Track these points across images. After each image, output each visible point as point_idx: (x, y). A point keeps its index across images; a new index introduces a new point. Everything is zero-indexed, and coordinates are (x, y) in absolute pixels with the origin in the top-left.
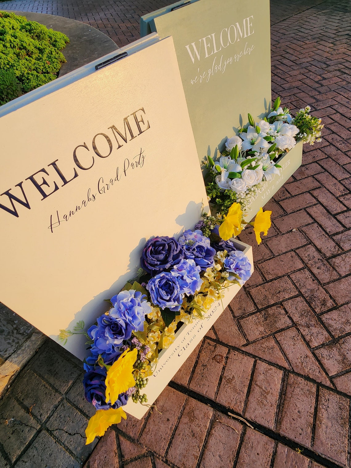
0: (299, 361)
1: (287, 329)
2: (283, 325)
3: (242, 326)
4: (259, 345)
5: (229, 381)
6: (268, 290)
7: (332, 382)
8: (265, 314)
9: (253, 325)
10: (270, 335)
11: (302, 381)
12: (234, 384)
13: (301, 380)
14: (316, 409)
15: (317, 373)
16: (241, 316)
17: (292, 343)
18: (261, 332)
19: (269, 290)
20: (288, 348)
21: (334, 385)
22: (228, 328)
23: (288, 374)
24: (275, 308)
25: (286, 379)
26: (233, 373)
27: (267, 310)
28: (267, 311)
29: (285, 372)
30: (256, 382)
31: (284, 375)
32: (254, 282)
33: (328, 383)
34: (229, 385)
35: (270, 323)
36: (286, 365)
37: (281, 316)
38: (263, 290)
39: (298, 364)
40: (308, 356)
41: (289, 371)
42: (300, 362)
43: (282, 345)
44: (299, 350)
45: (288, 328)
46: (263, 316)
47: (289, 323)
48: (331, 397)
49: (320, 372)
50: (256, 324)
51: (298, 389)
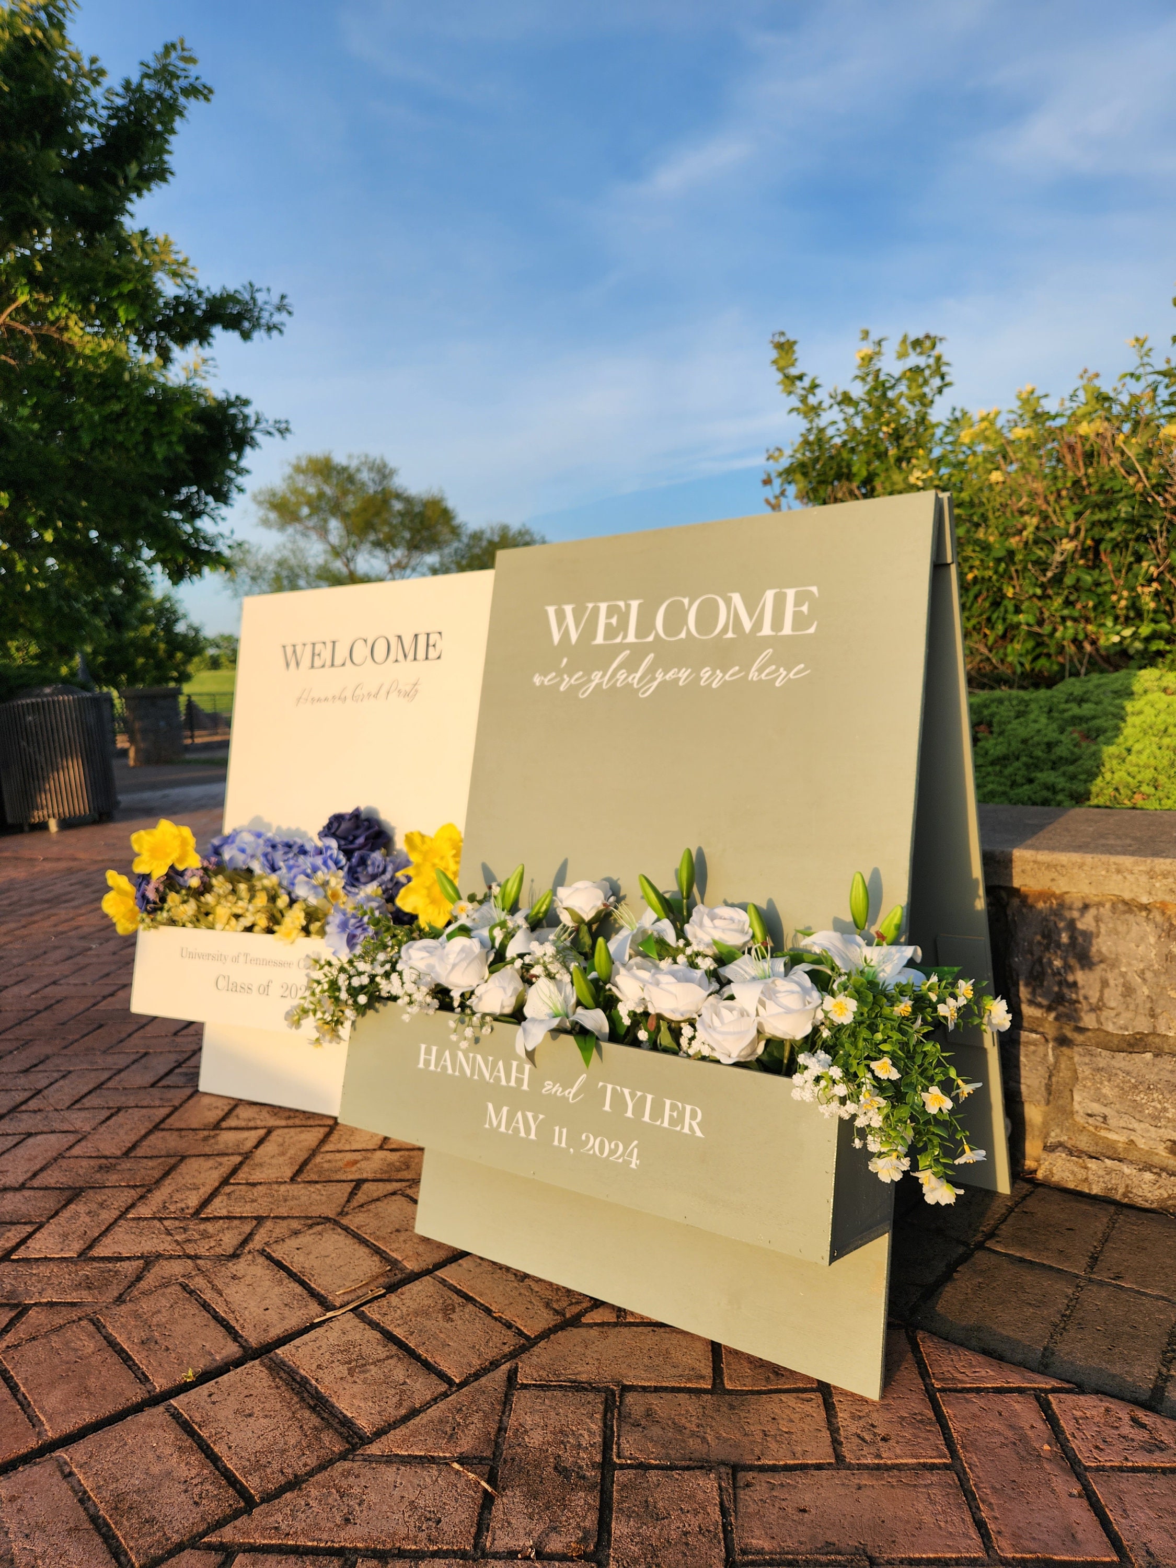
0: (356, 1490)
1: (480, 1514)
2: (505, 1514)
3: (580, 1394)
4: (486, 1407)
5: (447, 1311)
6: (687, 1544)
7: (221, 1548)
8: (584, 1477)
9: (563, 1422)
10: (496, 1455)
11: (301, 1464)
12: (434, 1315)
13: (305, 1465)
14: (214, 1458)
15: (280, 1520)
16: (619, 1408)
17: (422, 1503)
18: (526, 1431)
19: (683, 1548)
20: (416, 1482)
21: (210, 1547)
22: (595, 1356)
23: (348, 1442)
24: (587, 1524)
25: (343, 1430)
26: (459, 1322)
27: (596, 1493)
28: (591, 1488)
29: (361, 1438)
30: (399, 1359)
31: (355, 1433)
32: (750, 1510)
33: (228, 1534)
34: (439, 1306)
35: (540, 1476)
36: (374, 1449)
37: (540, 1528)
38: (694, 1522)
39: (351, 1479)
40: (346, 1525)
41: (354, 1448)
42: (351, 1487)
43: (440, 1471)
44: (385, 1508)
45: (482, 1526)
46: (580, 1467)
47: (501, 1541)
48: (194, 1515)
49: (276, 1528)
50: (561, 1432)
51: (293, 1442)
